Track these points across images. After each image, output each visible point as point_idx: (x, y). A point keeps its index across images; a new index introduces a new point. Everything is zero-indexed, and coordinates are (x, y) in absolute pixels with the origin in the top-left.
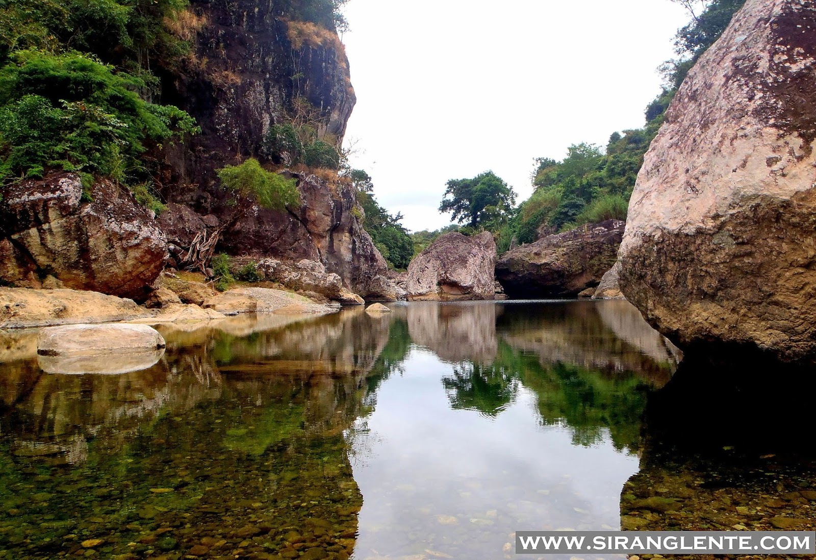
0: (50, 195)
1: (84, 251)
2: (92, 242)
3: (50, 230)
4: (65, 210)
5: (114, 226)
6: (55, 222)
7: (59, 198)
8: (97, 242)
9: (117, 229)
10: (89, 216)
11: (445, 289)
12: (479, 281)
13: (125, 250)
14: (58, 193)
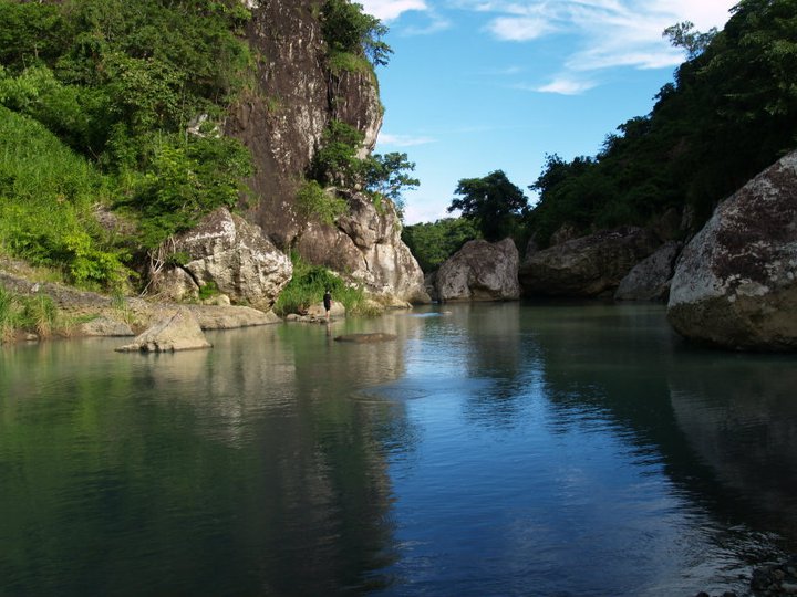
0: (216, 235)
1: (236, 276)
2: (242, 269)
3: (214, 261)
4: (227, 246)
5: (261, 257)
6: (218, 253)
7: (222, 237)
8: (246, 269)
9: (262, 259)
10: (243, 250)
11: (476, 292)
12: (507, 285)
13: (266, 274)
14: (222, 233)
